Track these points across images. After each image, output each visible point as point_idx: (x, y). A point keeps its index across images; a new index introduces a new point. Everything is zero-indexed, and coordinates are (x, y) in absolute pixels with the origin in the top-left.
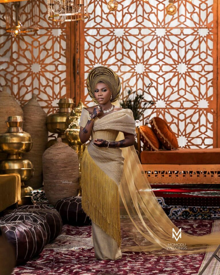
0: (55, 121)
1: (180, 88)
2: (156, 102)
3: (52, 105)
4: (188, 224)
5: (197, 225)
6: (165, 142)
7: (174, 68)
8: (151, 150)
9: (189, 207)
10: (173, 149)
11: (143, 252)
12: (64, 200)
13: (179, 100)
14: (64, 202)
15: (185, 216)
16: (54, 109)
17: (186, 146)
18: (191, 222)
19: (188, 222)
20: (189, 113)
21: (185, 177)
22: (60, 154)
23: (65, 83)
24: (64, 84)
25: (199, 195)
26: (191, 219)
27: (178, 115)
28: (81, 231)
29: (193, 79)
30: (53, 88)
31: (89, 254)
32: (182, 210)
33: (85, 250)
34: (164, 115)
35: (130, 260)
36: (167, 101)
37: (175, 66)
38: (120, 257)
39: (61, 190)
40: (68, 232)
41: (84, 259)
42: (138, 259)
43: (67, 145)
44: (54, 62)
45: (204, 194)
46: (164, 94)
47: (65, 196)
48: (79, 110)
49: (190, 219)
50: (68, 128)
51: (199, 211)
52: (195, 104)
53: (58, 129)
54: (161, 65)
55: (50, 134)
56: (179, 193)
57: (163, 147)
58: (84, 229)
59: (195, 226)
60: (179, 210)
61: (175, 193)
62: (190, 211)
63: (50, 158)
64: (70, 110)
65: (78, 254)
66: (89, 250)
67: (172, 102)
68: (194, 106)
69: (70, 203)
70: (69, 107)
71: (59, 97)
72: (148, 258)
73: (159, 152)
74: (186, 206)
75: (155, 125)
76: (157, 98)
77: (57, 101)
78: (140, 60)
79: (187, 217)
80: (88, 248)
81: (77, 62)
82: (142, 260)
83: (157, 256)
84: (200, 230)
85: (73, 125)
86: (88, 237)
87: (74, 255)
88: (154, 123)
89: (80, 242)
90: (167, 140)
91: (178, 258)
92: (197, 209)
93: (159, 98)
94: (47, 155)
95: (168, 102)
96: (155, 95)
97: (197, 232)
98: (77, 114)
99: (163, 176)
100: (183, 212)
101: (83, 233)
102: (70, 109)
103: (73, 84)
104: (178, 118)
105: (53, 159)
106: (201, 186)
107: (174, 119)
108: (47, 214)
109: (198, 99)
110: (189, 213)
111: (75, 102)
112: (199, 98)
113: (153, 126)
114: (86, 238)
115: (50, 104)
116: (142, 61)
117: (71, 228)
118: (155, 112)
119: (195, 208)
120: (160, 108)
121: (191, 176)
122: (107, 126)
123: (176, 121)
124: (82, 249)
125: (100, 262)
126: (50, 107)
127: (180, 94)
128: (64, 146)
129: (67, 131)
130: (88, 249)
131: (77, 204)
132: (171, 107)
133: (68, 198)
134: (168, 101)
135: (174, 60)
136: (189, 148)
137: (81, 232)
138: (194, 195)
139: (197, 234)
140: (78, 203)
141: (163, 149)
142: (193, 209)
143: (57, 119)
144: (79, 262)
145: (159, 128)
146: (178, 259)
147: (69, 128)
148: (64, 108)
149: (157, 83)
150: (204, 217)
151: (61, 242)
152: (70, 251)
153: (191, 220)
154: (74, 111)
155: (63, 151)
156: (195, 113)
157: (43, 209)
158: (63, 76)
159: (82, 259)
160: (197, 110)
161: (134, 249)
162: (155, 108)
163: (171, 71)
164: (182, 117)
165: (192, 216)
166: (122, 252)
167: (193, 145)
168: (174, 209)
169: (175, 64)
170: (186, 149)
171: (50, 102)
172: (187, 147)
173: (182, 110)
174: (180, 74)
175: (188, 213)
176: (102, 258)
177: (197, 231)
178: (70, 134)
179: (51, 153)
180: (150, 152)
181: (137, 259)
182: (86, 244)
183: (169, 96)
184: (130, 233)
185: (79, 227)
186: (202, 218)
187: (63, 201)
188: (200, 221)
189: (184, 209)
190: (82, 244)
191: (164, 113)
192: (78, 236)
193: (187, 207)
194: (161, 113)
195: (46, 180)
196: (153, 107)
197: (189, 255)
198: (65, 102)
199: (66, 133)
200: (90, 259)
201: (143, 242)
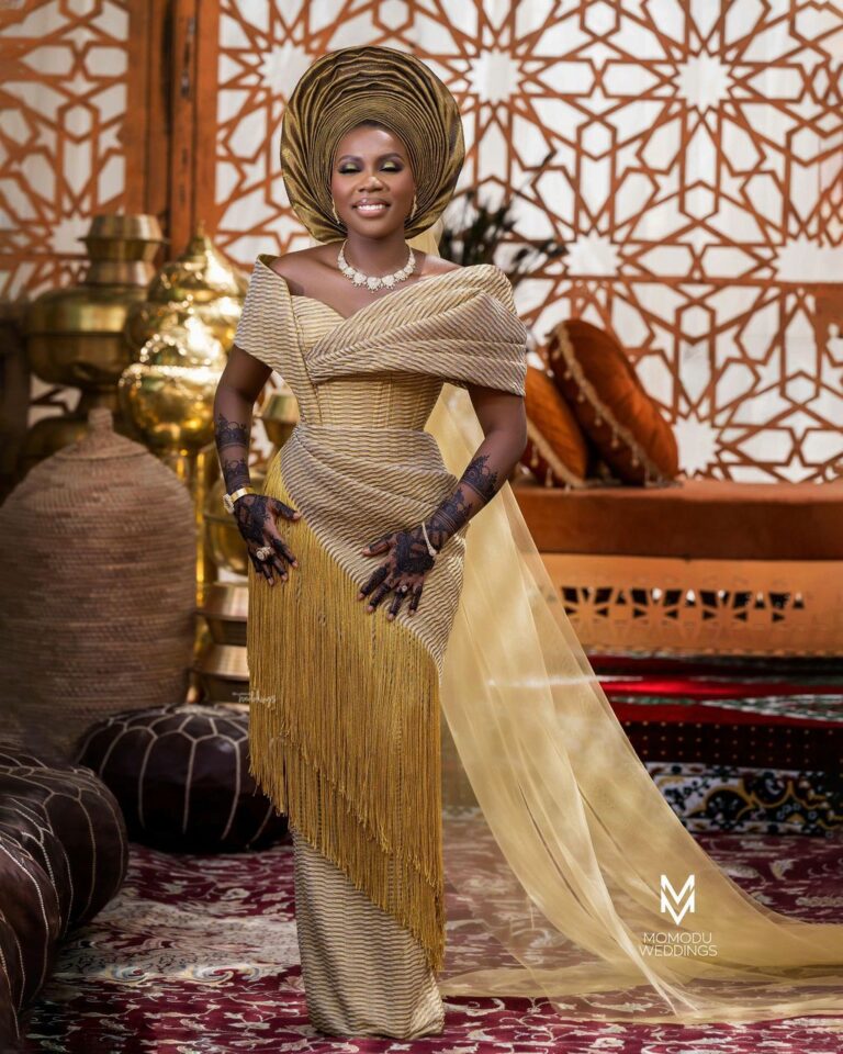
0: (69, 325)
1: (690, 180)
2: (570, 247)
3: (49, 248)
4: (739, 855)
5: (787, 864)
6: (615, 444)
7: (665, 81)
8: (549, 483)
9: (743, 770)
10: (653, 479)
11: (546, 999)
12: (124, 720)
13: (685, 238)
14: (125, 730)
15: (719, 817)
16: (63, 264)
17: (711, 466)
18: (756, 846)
19: (740, 849)
20: (730, 303)
21: (712, 621)
22: (104, 489)
23: (120, 136)
24: (115, 144)
25: (789, 711)
26: (753, 831)
27: (679, 312)
28: (211, 879)
29: (758, 139)
30: (56, 162)
31: (271, 1003)
32: (707, 787)
33: (247, 983)
34: (606, 313)
35: (489, 1039)
36: (622, 244)
37: (667, 70)
38: (435, 1021)
39: (107, 672)
40: (146, 886)
41: (251, 1031)
42: (528, 1038)
43: (140, 448)
44: (66, 30)
45: (814, 707)
46: (610, 205)
47: (122, 701)
48: (193, 274)
49: (744, 829)
50: (136, 360)
51: (790, 791)
52: (763, 263)
53: (85, 367)
54: (599, 64)
55: (40, 388)
56: (690, 702)
57: (605, 470)
58: (225, 868)
59: (780, 867)
60: (695, 783)
61: (668, 701)
62: (748, 790)
63: (54, 510)
64: (143, 274)
65: (218, 1003)
66: (271, 984)
67: (648, 246)
68: (756, 269)
69: (156, 737)
70: (139, 256)
71: (86, 206)
72: (579, 1033)
73: (587, 493)
74: (728, 768)
75: (571, 361)
76: (575, 227)
77: (81, 227)
78: (496, 34)
79: (733, 822)
80: (266, 971)
81: (184, 37)
82: (550, 1044)
83: (621, 1024)
84: (810, 892)
85: (161, 351)
86: (252, 913)
87: (199, 1008)
88: (566, 348)
89: (217, 939)
90: (627, 434)
91: (729, 1034)
92: (781, 784)
93: (585, 224)
94: (38, 496)
95: (629, 250)
96: (566, 212)
97: (798, 902)
98: (180, 293)
99: (604, 612)
100: (712, 798)
101: (224, 891)
102: (147, 270)
103: (160, 145)
104: (675, 329)
105: (67, 516)
106: (786, 668)
107: (657, 330)
108: (53, 793)
109: (776, 237)
110: (743, 803)
111: (166, 232)
112: (784, 230)
113: (557, 365)
114: (241, 915)
115: (42, 241)
116: (505, 39)
117: (158, 861)
118: (566, 295)
119: (770, 776)
120: (586, 279)
121: (743, 616)
122: (385, 356)
123: (664, 340)
124: (231, 974)
125: (335, 1045)
126: (40, 255)
127: (690, 208)
128: (122, 451)
129: (133, 378)
130: (262, 975)
131: (190, 743)
132: (644, 270)
133: (144, 711)
134: (628, 240)
135: (666, 42)
136: (728, 476)
137: (212, 884)
138: (767, 712)
139: (797, 911)
140: (195, 742)
141: (601, 477)
142: (761, 781)
143: (78, 317)
144: (227, 1045)
145: (588, 375)
146: (729, 1039)
147: (145, 364)
148: (115, 261)
149: (580, 152)
150: (813, 822)
151: (123, 936)
152: (171, 984)
153: (753, 837)
154: (169, 276)
155: (118, 476)
156: (760, 304)
157: (33, 769)
158: (113, 102)
159: (242, 1030)
160: (773, 292)
161: (501, 982)
162: (565, 276)
163: (647, 96)
164: (695, 322)
165: (754, 815)
166: (444, 1001)
167: (746, 461)
168: (669, 781)
169: (671, 60)
170: (709, 483)
171: (40, 231)
172: (717, 472)
173: (697, 291)
174: (695, 108)
175: (735, 802)
176: (343, 1028)
177: (796, 897)
178: (146, 392)
179: (61, 486)
180: (539, 492)
181: (521, 1039)
182: (245, 949)
183: (634, 221)
184: (459, 899)
185: (199, 858)
186: (804, 829)
187: (117, 728)
188: (797, 841)
189: (716, 783)
190: (227, 948)
191: (609, 303)
192: (200, 907)
193: (733, 773)
194: (590, 299)
195: (32, 617)
196: (555, 269)
197: (779, 1022)
198: (120, 231)
199: (128, 388)
200: (280, 1030)
201: (532, 945)
